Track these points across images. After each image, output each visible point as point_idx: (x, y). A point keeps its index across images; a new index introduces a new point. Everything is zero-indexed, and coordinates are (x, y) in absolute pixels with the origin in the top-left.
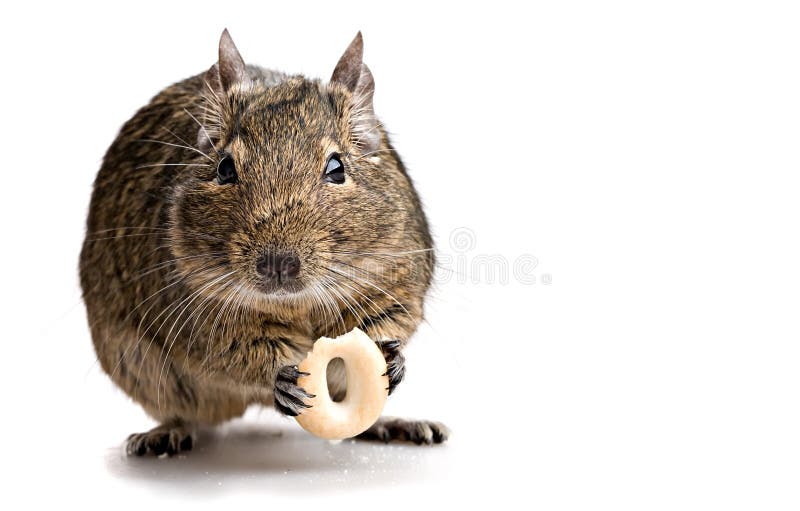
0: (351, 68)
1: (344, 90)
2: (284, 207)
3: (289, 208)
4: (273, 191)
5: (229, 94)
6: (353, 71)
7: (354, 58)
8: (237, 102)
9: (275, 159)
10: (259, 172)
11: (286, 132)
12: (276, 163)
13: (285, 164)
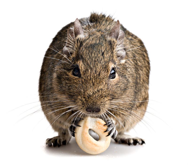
0: (116, 32)
1: (115, 40)
2: (97, 91)
3: (98, 91)
4: (93, 85)
5: (77, 38)
6: (117, 33)
7: (117, 28)
8: (80, 41)
9: (94, 71)
10: (89, 76)
11: (98, 60)
12: (94, 73)
13: (98, 73)
